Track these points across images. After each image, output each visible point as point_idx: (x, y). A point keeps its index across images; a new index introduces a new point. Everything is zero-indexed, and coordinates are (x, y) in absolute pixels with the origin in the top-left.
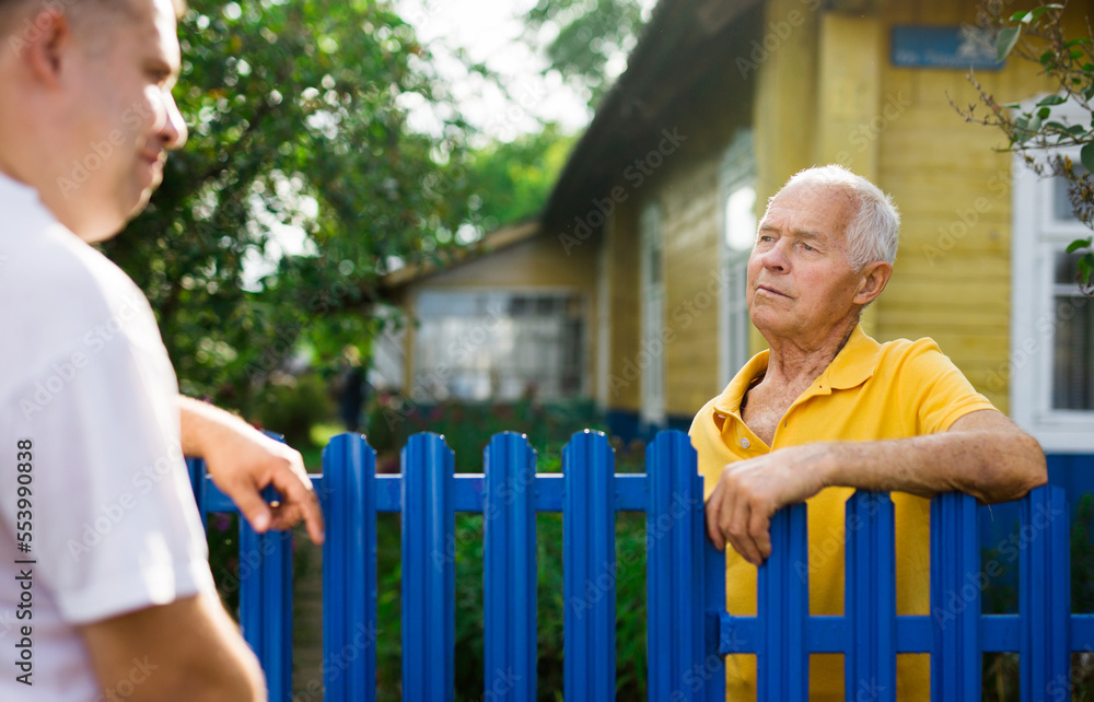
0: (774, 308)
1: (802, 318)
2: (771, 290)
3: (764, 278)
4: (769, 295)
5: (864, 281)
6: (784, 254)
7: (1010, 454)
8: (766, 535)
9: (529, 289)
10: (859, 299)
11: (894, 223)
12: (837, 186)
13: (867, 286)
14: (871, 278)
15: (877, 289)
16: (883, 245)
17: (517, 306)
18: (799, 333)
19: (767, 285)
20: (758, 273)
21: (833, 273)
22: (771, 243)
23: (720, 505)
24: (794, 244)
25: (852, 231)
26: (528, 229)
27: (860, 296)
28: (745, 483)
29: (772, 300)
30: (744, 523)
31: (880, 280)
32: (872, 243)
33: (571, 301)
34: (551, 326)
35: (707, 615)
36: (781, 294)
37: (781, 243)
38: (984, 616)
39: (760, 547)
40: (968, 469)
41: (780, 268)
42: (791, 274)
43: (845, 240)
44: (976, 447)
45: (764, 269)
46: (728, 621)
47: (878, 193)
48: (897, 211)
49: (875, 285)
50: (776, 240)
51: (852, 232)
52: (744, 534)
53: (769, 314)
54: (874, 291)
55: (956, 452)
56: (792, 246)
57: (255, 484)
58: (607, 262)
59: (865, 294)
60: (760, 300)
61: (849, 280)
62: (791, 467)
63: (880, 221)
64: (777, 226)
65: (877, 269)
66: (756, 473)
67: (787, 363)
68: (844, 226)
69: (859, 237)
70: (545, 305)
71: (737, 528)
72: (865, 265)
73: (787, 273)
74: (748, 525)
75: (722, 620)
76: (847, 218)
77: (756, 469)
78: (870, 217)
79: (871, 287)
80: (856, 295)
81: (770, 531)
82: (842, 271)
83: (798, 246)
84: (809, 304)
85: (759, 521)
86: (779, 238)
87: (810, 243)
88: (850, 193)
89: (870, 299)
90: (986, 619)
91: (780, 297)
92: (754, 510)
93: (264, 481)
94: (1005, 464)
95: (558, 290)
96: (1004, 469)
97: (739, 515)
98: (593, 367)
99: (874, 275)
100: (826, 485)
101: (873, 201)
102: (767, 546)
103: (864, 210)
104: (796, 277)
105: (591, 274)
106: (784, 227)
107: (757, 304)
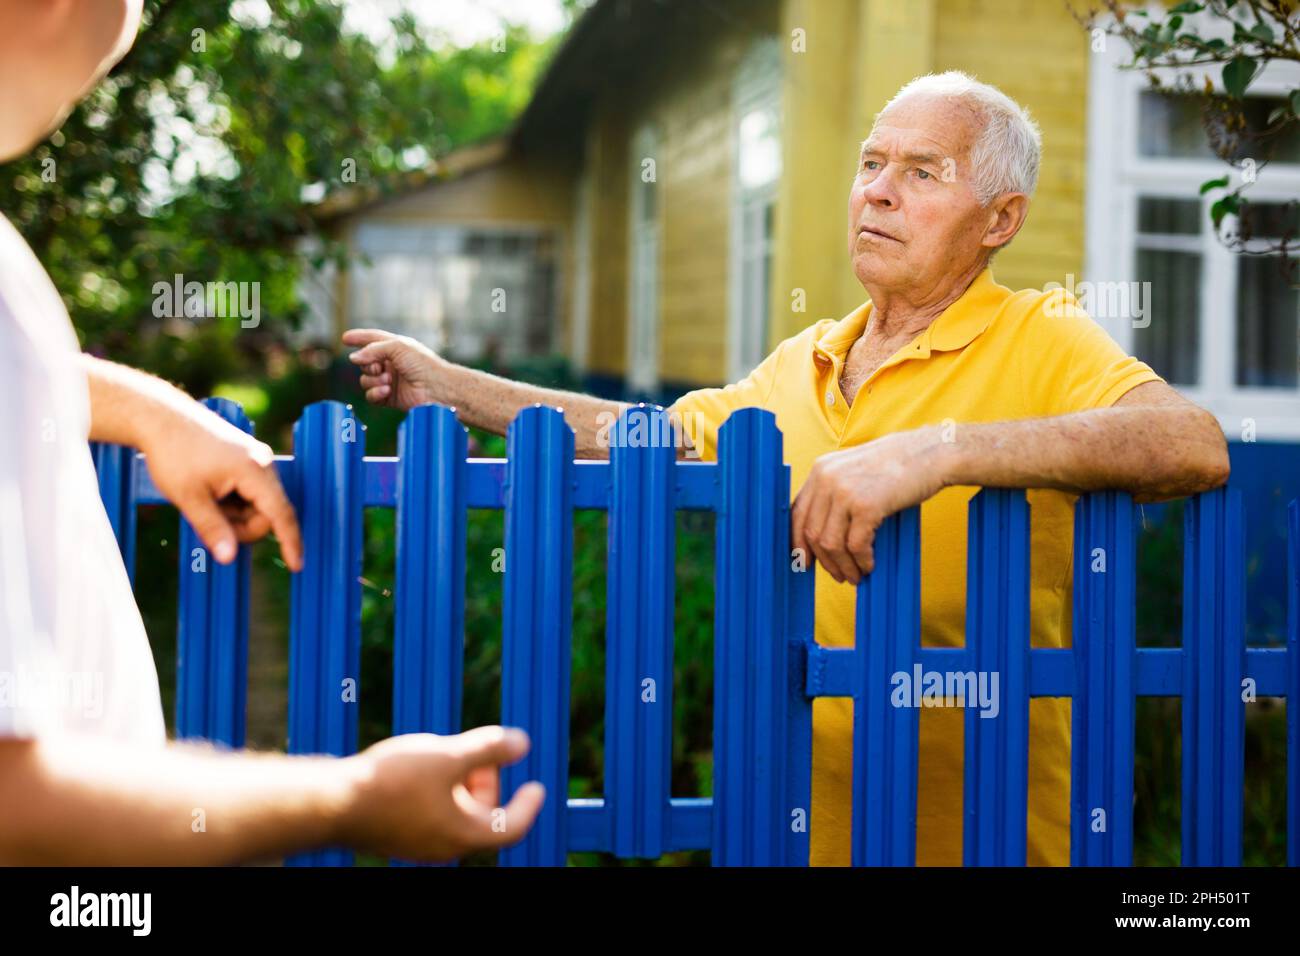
0: (881, 255)
1: (917, 267)
2: (877, 233)
3: (870, 217)
4: (875, 239)
5: (994, 218)
6: (891, 185)
7: (1183, 438)
8: (870, 550)
9: (492, 224)
10: (990, 241)
11: (1032, 144)
12: (959, 97)
13: (999, 224)
14: (1004, 214)
15: (1012, 227)
16: (1018, 172)
17: (475, 245)
18: (914, 287)
19: (871, 226)
20: (859, 211)
21: (954, 207)
22: (876, 171)
23: (810, 509)
24: (904, 172)
25: (978, 153)
26: (492, 152)
27: (990, 236)
28: (845, 484)
29: (879, 245)
30: (840, 536)
31: (1015, 215)
32: (1003, 167)
33: (545, 240)
34: (515, 271)
35: (791, 647)
36: (889, 237)
37: (888, 171)
38: (1139, 650)
39: (861, 564)
40: (1130, 462)
41: (888, 203)
42: (901, 210)
43: (969, 165)
44: (1140, 433)
45: (868, 205)
46: (818, 654)
47: (1010, 105)
48: (1038, 129)
49: (1009, 222)
50: (884, 166)
51: (977, 156)
52: (841, 549)
53: (877, 264)
54: (1009, 231)
55: (1116, 443)
56: (901, 174)
57: (213, 494)
58: (589, 195)
59: (997, 235)
60: (864, 247)
61: (975, 216)
62: (905, 462)
63: (1015, 141)
64: (883, 150)
65: (1011, 201)
66: (859, 470)
67: (889, 321)
68: (968, 148)
69: (987, 161)
70: (511, 245)
71: (831, 541)
72: (995, 197)
73: (896, 210)
74: (846, 538)
75: (810, 653)
76: (971, 137)
77: (859, 464)
78: (1000, 137)
79: (1005, 226)
80: (985, 235)
81: (874, 545)
82: (965, 205)
83: (910, 173)
84: (925, 248)
85: (860, 534)
86: (886, 165)
87: (926, 168)
88: (975, 107)
89: (1003, 240)
90: (1141, 653)
91: (888, 241)
92: (855, 521)
93: (225, 489)
94: (1177, 453)
95: (526, 225)
96: (1177, 458)
97: (835, 524)
98: (566, 320)
99: (1008, 210)
100: (946, 485)
101: (1005, 117)
102: (869, 563)
103: (992, 128)
104: (907, 214)
105: (567, 208)
106: (892, 150)
107: (861, 251)
